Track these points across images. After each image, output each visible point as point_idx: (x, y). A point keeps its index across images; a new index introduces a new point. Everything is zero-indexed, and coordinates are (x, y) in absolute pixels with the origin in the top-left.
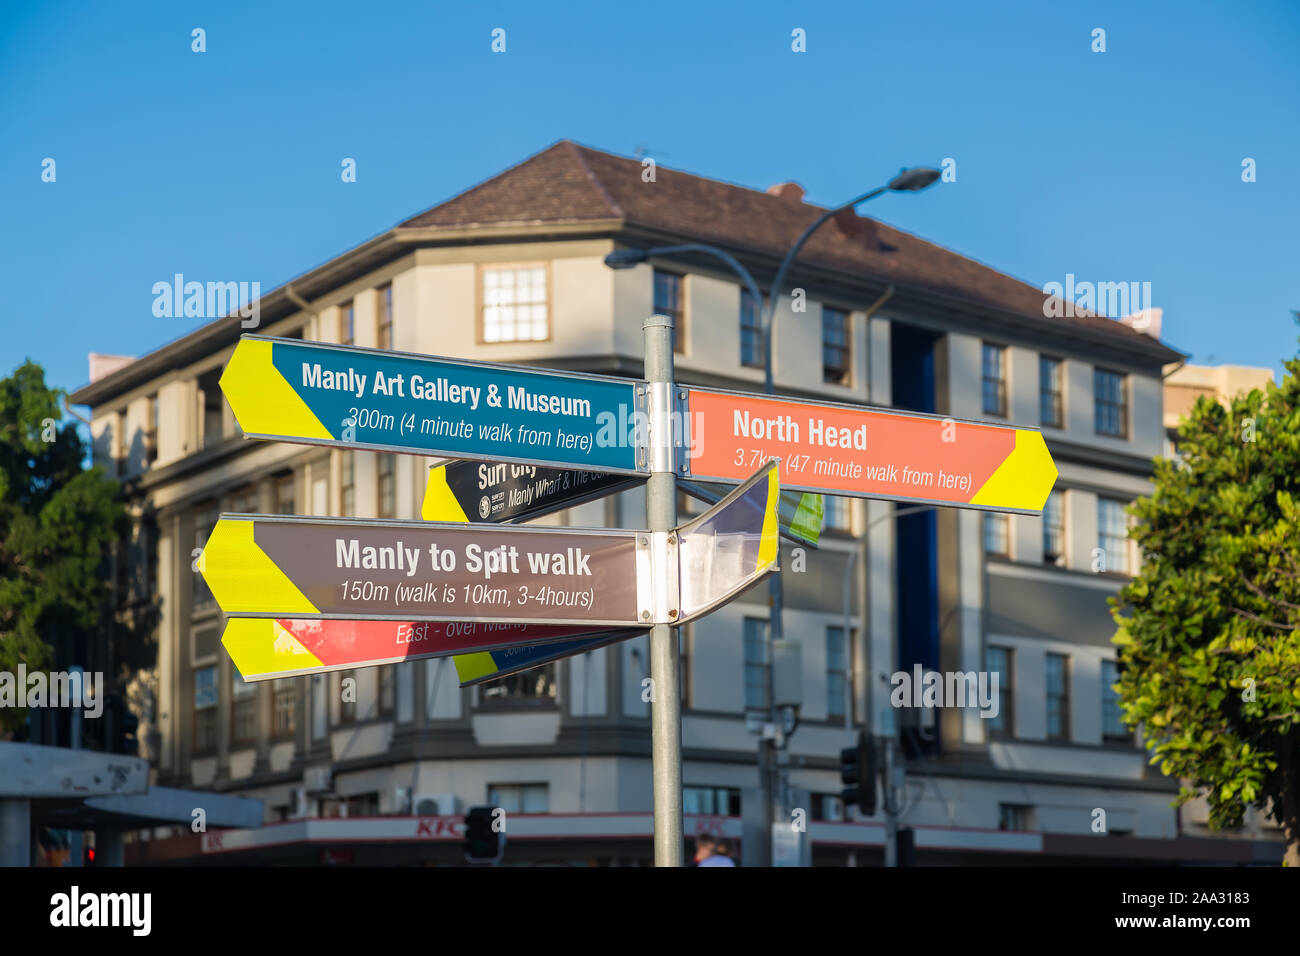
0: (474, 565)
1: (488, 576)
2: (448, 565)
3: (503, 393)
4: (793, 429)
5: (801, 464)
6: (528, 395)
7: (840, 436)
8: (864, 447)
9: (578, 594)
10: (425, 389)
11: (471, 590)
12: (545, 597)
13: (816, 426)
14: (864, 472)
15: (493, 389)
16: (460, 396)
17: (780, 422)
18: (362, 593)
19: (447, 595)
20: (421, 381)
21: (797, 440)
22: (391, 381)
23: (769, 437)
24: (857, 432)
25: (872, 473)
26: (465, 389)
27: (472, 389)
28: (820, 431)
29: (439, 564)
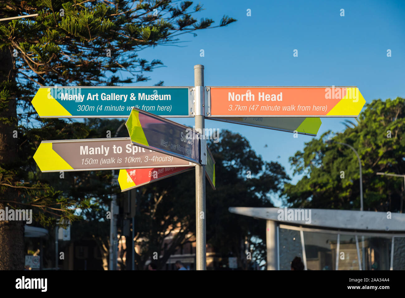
0: (129, 150)
1: (134, 154)
2: (119, 151)
3: (136, 96)
4: (252, 97)
5: (255, 108)
6: (146, 95)
7: (271, 97)
8: (281, 100)
9: (167, 157)
10: (106, 97)
11: (128, 158)
12: (155, 159)
13: (261, 95)
14: (281, 108)
15: (132, 95)
16: (120, 98)
17: (247, 95)
18: (89, 162)
19: (119, 161)
20: (105, 95)
21: (253, 100)
22: (94, 96)
23: (242, 100)
24: (278, 95)
25: (285, 108)
26: (121, 96)
27: (124, 96)
28: (263, 96)
29: (116, 151)
